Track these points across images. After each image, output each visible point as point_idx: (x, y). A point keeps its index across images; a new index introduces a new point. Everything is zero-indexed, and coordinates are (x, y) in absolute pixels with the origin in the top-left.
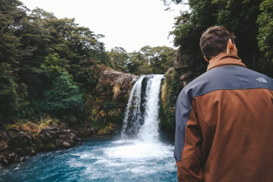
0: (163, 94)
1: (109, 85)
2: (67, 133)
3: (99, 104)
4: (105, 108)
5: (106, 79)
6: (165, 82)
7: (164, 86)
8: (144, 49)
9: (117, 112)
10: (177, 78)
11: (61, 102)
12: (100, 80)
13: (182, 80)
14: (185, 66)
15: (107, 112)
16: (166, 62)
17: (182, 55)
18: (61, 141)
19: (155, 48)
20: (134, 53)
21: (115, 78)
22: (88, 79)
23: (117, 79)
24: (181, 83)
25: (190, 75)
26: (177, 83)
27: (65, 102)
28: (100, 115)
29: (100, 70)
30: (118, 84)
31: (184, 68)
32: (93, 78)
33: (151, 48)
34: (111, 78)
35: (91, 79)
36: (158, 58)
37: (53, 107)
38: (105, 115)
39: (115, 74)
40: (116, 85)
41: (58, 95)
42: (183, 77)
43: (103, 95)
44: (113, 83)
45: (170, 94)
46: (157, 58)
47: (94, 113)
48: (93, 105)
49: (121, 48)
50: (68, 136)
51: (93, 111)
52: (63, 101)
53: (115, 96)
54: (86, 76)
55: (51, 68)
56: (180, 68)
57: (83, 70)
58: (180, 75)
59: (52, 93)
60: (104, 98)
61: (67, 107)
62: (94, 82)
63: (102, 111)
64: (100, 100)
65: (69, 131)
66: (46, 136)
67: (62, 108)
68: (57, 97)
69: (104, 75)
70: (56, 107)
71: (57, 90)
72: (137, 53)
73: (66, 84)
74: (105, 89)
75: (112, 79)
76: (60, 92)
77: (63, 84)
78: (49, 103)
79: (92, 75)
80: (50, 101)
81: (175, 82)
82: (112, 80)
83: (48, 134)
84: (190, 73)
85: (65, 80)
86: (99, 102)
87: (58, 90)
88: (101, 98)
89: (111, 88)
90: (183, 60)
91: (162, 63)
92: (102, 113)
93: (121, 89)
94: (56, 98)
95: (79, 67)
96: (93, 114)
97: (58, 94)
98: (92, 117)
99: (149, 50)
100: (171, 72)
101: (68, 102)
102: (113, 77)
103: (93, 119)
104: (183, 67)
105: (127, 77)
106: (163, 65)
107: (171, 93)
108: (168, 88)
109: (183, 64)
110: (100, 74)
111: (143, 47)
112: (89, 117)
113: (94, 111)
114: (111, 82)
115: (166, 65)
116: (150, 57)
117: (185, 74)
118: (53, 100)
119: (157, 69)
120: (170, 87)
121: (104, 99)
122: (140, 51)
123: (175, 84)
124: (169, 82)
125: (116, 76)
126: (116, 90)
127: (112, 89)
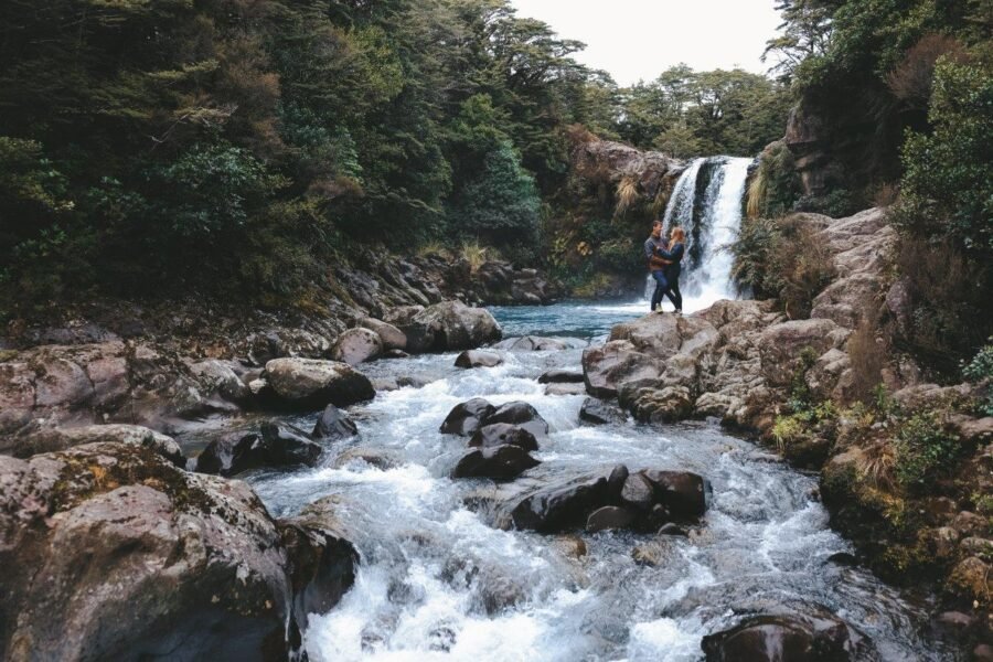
0: (753, 200)
1: (604, 178)
2: (531, 276)
3: (572, 226)
4: (592, 235)
5: (596, 165)
6: (760, 173)
7: (756, 185)
8: (670, 78)
9: (625, 246)
10: (788, 164)
11: (503, 211)
12: (581, 166)
13: (801, 170)
14: (812, 139)
15: (595, 246)
16: (742, 122)
17: (806, 115)
18: (521, 290)
19: (706, 76)
20: (639, 90)
21: (621, 162)
22: (547, 161)
23: (626, 164)
24: (798, 174)
25: (819, 159)
26: (789, 175)
27: (510, 212)
28: (577, 253)
29: (574, 140)
30: (630, 176)
31: (808, 143)
32: (557, 159)
33: (695, 76)
34: (610, 160)
35: (554, 161)
36: (715, 107)
37: (488, 222)
38: (591, 253)
39: (621, 151)
40: (624, 180)
41: (497, 197)
42: (802, 163)
43: (584, 204)
44: (616, 175)
45: (768, 200)
46: (709, 108)
47: (559, 248)
48: (557, 230)
49: (600, 73)
50: (532, 282)
51: (557, 242)
52: (506, 208)
53: (620, 206)
54: (543, 154)
55: (480, 132)
56: (797, 144)
57: (536, 137)
58: (797, 159)
59: (482, 190)
60: (588, 210)
61: (516, 224)
62: (561, 171)
63: (582, 244)
64: (577, 215)
65: (534, 271)
66: (497, 275)
67: (506, 226)
68: (493, 199)
69: (589, 154)
70: (494, 222)
71: (493, 182)
72: (646, 91)
73: (512, 170)
74: (592, 189)
75: (612, 164)
76: (500, 189)
77: (506, 169)
78: (477, 212)
79: (555, 153)
80: (478, 207)
81: (783, 174)
82: (613, 167)
83: (500, 271)
84: (818, 156)
85: (510, 161)
86: (575, 220)
87: (497, 183)
88: (579, 210)
89: (612, 187)
90: (806, 127)
91: (729, 127)
92: (582, 248)
93: (640, 189)
94: (492, 202)
95: (529, 130)
96: (557, 250)
97: (495, 192)
98: (553, 256)
99: (686, 82)
100: (776, 152)
101: (517, 212)
102: (614, 159)
103: (556, 262)
104: (807, 141)
105: (655, 161)
106: (729, 132)
107: (772, 196)
108: (767, 186)
109: (807, 136)
110: (578, 150)
111: (666, 69)
112: (546, 258)
113: (560, 242)
114: (611, 171)
115: (739, 132)
116: (687, 106)
117: (809, 157)
118: (484, 205)
119: (711, 144)
120: (770, 183)
121: (588, 214)
122: (656, 82)
123: (785, 177)
124: (770, 174)
125: (623, 156)
126: (626, 190)
127: (616, 189)
